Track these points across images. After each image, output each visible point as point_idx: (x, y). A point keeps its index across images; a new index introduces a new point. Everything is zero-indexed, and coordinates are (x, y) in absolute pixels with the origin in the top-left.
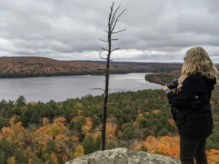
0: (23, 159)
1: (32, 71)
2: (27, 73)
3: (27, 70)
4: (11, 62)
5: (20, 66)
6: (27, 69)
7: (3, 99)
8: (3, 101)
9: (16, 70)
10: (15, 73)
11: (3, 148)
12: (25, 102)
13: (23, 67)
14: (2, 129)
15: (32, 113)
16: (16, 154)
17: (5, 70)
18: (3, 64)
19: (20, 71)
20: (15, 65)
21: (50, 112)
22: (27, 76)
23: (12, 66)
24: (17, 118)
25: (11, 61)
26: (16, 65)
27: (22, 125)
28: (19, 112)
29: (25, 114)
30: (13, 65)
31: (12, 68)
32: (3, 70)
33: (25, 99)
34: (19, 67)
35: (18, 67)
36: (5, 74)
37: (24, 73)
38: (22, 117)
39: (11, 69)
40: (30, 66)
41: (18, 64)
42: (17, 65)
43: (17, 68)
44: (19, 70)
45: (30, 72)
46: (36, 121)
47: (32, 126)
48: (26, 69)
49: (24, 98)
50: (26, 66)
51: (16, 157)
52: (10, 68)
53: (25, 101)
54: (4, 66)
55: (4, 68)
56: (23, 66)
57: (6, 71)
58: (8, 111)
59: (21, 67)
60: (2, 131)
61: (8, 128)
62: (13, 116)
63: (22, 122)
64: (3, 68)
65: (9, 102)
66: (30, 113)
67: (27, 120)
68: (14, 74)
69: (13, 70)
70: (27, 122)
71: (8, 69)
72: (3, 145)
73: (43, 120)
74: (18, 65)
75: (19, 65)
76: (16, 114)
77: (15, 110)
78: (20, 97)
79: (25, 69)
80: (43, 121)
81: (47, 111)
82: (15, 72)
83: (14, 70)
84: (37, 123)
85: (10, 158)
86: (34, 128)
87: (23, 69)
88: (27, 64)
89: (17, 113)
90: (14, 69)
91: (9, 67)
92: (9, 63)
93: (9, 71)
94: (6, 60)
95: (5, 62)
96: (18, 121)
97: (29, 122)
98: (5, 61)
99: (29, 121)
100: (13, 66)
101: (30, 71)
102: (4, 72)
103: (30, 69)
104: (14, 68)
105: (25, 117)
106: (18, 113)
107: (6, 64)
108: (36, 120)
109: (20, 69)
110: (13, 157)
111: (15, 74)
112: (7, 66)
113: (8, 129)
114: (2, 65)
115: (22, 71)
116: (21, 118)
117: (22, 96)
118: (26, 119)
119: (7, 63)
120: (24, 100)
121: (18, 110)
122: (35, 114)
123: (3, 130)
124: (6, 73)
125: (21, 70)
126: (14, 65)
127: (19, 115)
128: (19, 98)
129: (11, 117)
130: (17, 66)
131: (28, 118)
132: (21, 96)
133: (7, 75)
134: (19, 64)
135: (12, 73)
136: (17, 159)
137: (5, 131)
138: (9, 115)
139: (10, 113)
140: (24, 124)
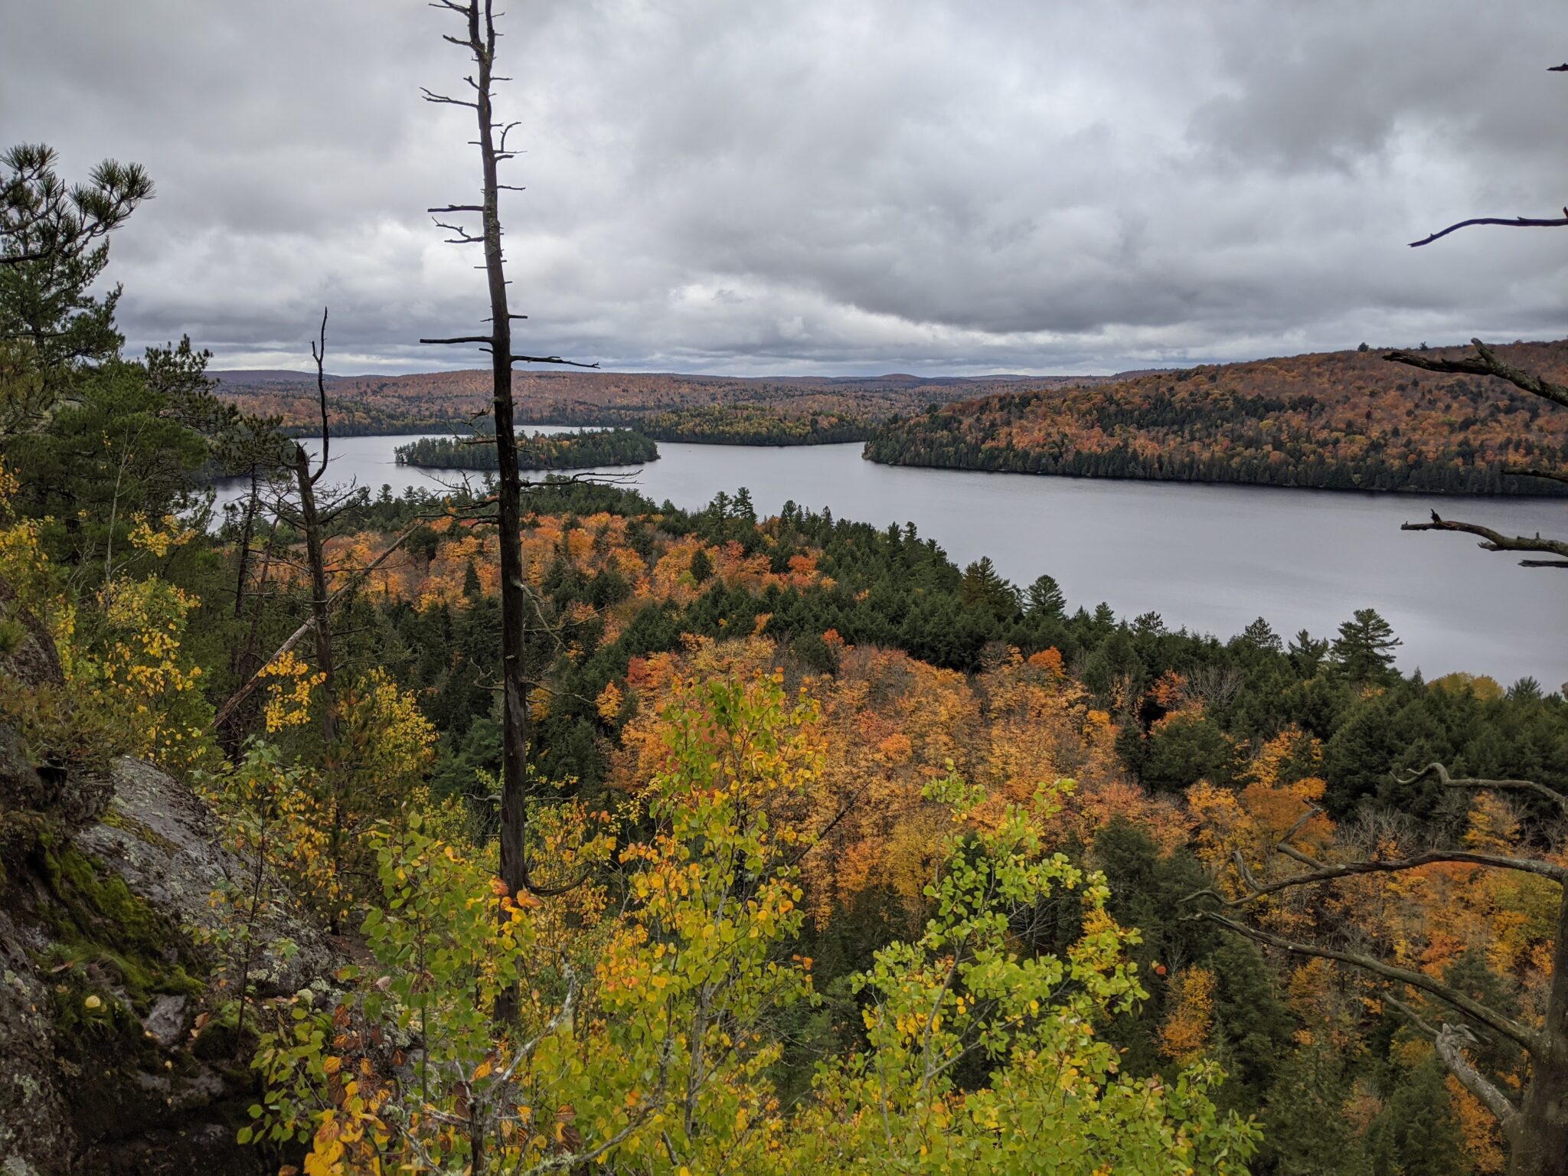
0: (1259, 1008)
1: (1542, 452)
2: (1504, 465)
3: (1503, 447)
4: (1401, 388)
5: (1457, 416)
6: (1509, 441)
7: (1261, 620)
8: (1260, 628)
9: (1426, 443)
10: (1417, 464)
11: (1161, 895)
12: (1390, 659)
13: (1484, 422)
14: (1191, 792)
15: (1400, 736)
16: (1223, 963)
17: (1352, 442)
18: (1347, 398)
19: (1454, 448)
20: (1423, 403)
21: (1544, 767)
22: (1498, 490)
23: (1401, 411)
24: (1304, 752)
25: (1399, 382)
26: (1432, 403)
27: (1324, 801)
28: (1329, 721)
29: (1353, 731)
30: (1410, 405)
31: (1402, 426)
32: (1337, 441)
33: (1388, 640)
34: (1451, 425)
35: (1444, 424)
36: (1351, 464)
37: (1480, 464)
38: (1334, 751)
39: (1396, 432)
40: (1535, 415)
41: (1448, 400)
42: (1441, 405)
43: (1434, 426)
44: (1447, 445)
45: (1528, 459)
46: (1419, 802)
47: (1380, 828)
48: (1501, 439)
49: (1383, 627)
50: (1501, 417)
51: (1223, 981)
52: (1389, 427)
53: (1388, 652)
54: (1350, 415)
55: (1350, 424)
56: (1482, 414)
57: (1355, 449)
58: (1261, 696)
59: (1466, 425)
60: (1188, 801)
61: (1223, 792)
62: (1283, 730)
63: (1329, 787)
64: (1342, 426)
65: (1298, 644)
66: (1390, 738)
67: (1358, 779)
68: (1411, 467)
69: (1405, 440)
70: (1357, 792)
71: (1375, 434)
72: (1166, 879)
73: (1476, 810)
74: (1448, 407)
75: (1455, 405)
76: (1305, 725)
77: (1303, 696)
78: (1354, 621)
79: (1497, 434)
80: (1476, 818)
81: (1520, 751)
82: (1421, 452)
83: (1409, 442)
84: (1424, 816)
85: (1187, 969)
86: (1393, 845)
87: (1478, 432)
88: (1512, 399)
89: (1314, 721)
90: (1416, 437)
91: (1379, 421)
92: (1386, 390)
93: (1376, 447)
94: (1368, 372)
95: (1361, 383)
96: (1305, 774)
97: (1374, 794)
98: (1360, 378)
99: (1371, 789)
100: (1409, 413)
101: (1529, 451)
102: (1341, 452)
103: (1532, 438)
104: (1414, 430)
105: (1353, 752)
106: (1318, 718)
107: (1366, 398)
108: (1419, 792)
109: (1461, 437)
110: (1204, 974)
111: (1414, 472)
112: (1368, 416)
113: (1224, 799)
114: (1339, 408)
115: (1467, 453)
116: (1327, 755)
117: (1370, 612)
118: (1355, 773)
119: (1372, 394)
120: (1384, 645)
121: (1326, 703)
122: (1422, 748)
123: (1194, 800)
124: (1353, 459)
125: (1465, 442)
126: (1417, 406)
127: (1325, 737)
128: (1349, 626)
129: (1270, 736)
130: (1437, 415)
131: (1371, 769)
132: (1363, 608)
133: (1356, 478)
134: (1455, 398)
135: (1397, 463)
136: (1222, 991)
137: (1203, 804)
138: (1256, 721)
139: (1268, 712)
140: (1340, 798)
